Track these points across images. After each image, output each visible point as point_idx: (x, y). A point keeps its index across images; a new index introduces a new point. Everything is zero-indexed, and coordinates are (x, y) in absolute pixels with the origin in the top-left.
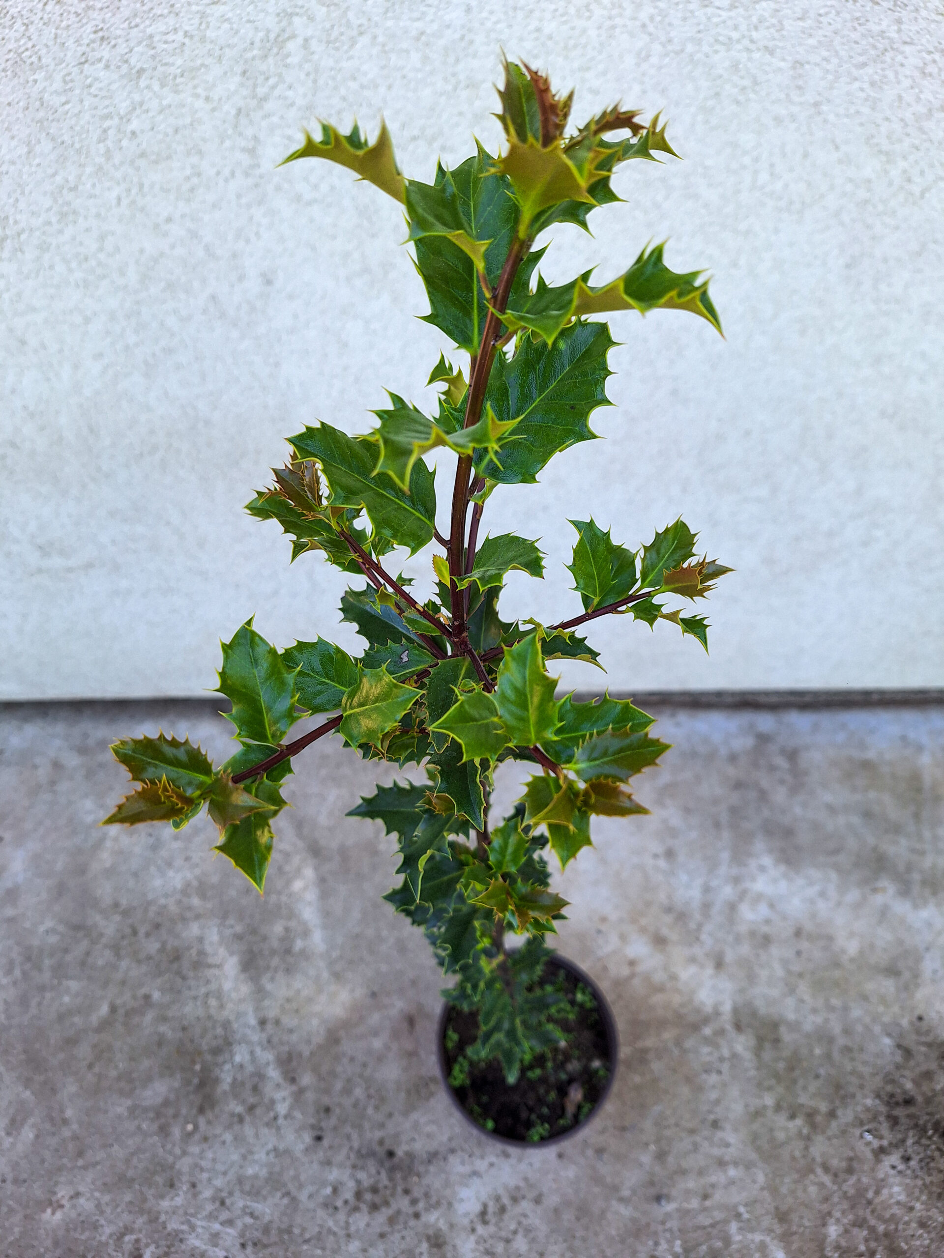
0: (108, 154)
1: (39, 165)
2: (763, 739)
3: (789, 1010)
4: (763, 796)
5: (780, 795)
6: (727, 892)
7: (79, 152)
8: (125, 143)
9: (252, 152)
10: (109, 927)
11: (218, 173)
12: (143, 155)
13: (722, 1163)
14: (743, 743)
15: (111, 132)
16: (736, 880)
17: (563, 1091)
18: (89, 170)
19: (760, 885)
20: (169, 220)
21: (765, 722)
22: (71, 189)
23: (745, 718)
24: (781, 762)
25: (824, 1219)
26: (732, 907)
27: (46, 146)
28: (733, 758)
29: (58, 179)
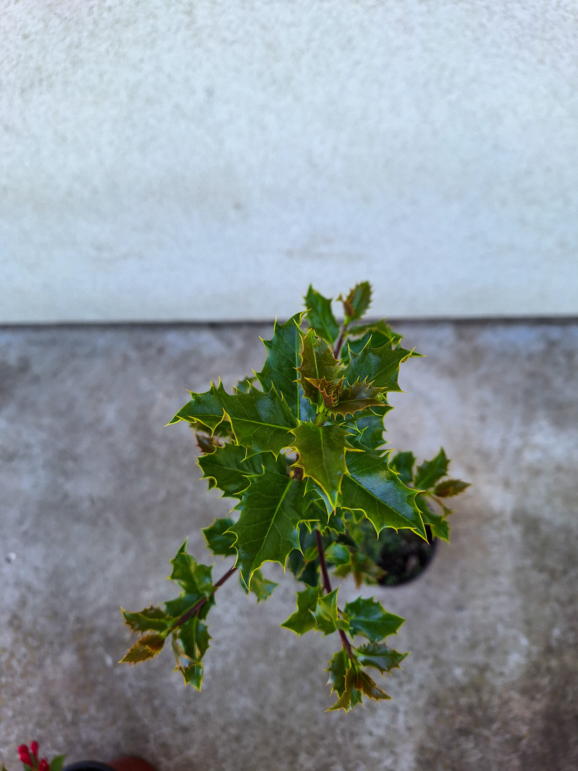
0: (95, 23)
1: (54, 33)
2: (552, 344)
3: (547, 513)
4: (547, 383)
5: (558, 382)
6: (516, 442)
7: (77, 23)
8: (105, 15)
9: (189, 13)
10: (162, 449)
11: (169, 29)
12: (118, 21)
13: (496, 594)
14: (538, 347)
15: (95, 9)
16: (522, 435)
17: (406, 558)
18: (85, 34)
19: (539, 439)
20: (142, 61)
21: (555, 333)
22: (77, 47)
23: (540, 330)
24: (562, 360)
25: (552, 626)
26: (518, 452)
27: (55, 21)
28: (530, 357)
29: (67, 41)
